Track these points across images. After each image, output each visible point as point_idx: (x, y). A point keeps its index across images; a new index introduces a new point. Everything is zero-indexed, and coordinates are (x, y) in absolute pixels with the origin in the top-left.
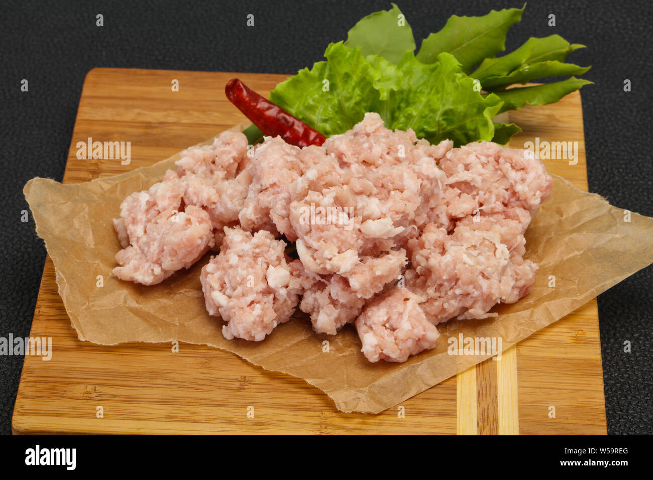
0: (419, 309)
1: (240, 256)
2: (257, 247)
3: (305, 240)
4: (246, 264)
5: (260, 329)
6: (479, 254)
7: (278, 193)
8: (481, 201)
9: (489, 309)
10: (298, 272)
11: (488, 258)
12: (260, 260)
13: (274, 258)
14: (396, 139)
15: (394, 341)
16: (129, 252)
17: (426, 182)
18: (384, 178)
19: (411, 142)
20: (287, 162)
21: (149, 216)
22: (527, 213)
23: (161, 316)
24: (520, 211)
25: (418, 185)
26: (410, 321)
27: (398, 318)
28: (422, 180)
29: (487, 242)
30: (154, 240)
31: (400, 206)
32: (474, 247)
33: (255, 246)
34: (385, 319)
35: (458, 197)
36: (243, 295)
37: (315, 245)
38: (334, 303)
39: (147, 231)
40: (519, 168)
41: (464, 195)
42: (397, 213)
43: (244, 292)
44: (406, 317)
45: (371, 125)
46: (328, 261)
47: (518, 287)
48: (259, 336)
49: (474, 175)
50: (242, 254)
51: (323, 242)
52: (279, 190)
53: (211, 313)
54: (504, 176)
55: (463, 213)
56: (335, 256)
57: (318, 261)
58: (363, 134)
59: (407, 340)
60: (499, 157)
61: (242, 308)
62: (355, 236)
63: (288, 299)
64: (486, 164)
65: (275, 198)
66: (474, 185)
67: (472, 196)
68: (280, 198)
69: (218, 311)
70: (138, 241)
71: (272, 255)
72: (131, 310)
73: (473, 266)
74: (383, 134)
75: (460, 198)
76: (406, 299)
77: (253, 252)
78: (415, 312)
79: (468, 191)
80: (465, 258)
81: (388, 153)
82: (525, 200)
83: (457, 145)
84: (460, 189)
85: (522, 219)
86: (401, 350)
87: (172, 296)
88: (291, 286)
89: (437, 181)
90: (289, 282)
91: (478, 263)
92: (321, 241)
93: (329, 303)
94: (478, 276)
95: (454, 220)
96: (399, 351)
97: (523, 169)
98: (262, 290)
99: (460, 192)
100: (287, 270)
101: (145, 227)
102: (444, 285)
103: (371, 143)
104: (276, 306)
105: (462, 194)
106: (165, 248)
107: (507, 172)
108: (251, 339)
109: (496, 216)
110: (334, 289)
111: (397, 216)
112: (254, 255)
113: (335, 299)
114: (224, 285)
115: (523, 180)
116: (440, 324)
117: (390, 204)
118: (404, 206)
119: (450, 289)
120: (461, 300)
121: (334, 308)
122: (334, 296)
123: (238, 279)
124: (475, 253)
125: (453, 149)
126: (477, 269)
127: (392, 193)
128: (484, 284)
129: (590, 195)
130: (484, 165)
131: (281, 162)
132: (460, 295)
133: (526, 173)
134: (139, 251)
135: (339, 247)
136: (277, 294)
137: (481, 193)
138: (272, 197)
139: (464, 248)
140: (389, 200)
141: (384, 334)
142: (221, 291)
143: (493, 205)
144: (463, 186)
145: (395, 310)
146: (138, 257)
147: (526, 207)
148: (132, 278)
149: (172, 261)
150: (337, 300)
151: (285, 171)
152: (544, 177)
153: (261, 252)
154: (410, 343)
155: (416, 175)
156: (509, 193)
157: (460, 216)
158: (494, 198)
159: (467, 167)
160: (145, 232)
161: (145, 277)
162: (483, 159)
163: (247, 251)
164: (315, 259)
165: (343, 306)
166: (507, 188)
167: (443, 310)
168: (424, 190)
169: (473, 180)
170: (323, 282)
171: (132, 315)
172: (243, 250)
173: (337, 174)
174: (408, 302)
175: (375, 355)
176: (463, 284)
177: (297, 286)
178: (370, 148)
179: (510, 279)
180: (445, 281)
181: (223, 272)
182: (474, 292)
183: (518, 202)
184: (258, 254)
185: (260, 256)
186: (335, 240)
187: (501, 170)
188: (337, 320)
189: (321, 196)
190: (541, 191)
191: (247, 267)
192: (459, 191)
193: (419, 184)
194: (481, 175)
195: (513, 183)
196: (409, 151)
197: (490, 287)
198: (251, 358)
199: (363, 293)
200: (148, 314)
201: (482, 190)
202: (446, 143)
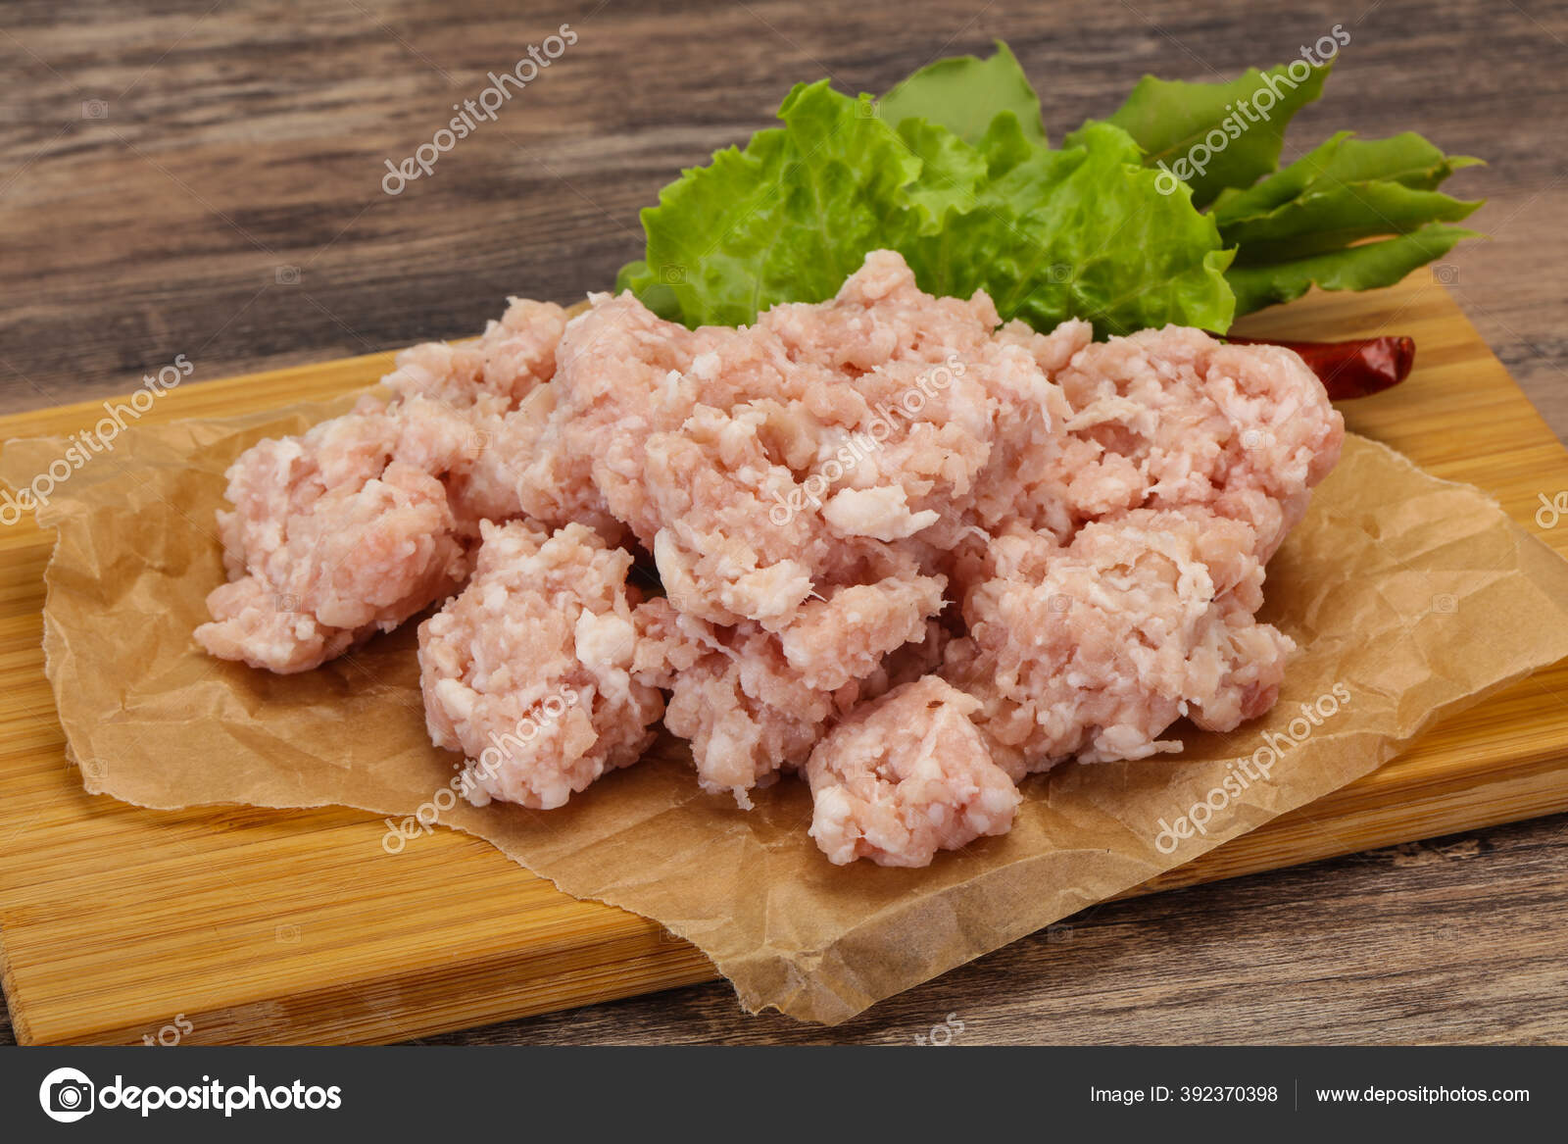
0: (968, 729)
1: (511, 590)
2: (559, 565)
3: (675, 531)
4: (525, 607)
5: (554, 774)
6: (1133, 586)
7: (614, 419)
8: (1154, 472)
9: (1157, 729)
10: (658, 627)
11: (1156, 596)
12: (561, 597)
13: (597, 590)
14: (941, 312)
15: (893, 806)
16: (242, 589)
17: (1007, 408)
18: (898, 390)
19: (980, 324)
20: (642, 344)
21: (298, 499)
22: (1272, 505)
23: (309, 748)
24: (1253, 500)
25: (986, 417)
26: (938, 757)
27: (910, 751)
28: (1000, 401)
29: (1155, 559)
30: (305, 552)
31: (930, 461)
32: (1122, 569)
33: (553, 564)
34: (878, 752)
35: (1097, 463)
36: (515, 686)
37: (699, 541)
38: (748, 705)
39: (289, 537)
40: (1256, 391)
41: (1113, 459)
42: (925, 477)
43: (516, 678)
44: (928, 748)
45: (877, 279)
46: (727, 585)
47: (1240, 686)
48: (553, 796)
49: (1140, 407)
50: (517, 582)
51: (721, 536)
52: (616, 411)
53: (438, 737)
54: (1218, 412)
55: (1106, 502)
56: (748, 573)
57: (702, 583)
58: (857, 302)
59: (928, 805)
60: (1207, 366)
61: (511, 719)
62: (805, 526)
63: (632, 700)
64: (1174, 381)
65: (607, 432)
66: (1139, 433)
67: (1133, 460)
68: (620, 428)
69: (454, 733)
70: (265, 562)
71: (592, 584)
72: (233, 730)
73: (1117, 613)
74: (906, 301)
75: (1101, 464)
76: (936, 704)
77: (546, 579)
78: (955, 736)
79: (1123, 449)
80: (1096, 592)
81: (915, 347)
82: (1268, 471)
83: (1100, 335)
84: (1102, 442)
85: (1259, 519)
86: (911, 832)
87: (345, 700)
88: (638, 664)
89: (1038, 410)
90: (634, 652)
91: (1129, 606)
92: (716, 532)
93: (737, 707)
94: (1126, 638)
95: (1080, 519)
96: (907, 835)
97: (1265, 393)
98: (563, 673)
99: (1102, 449)
100: (629, 622)
101: (285, 527)
102: (1038, 662)
103: (869, 318)
104: (599, 717)
105: (1107, 456)
106: (324, 565)
107: (1224, 400)
108: (532, 805)
109: (1188, 509)
110: (750, 670)
111: (921, 483)
112: (549, 585)
113: (752, 697)
114: (470, 664)
115: (1264, 420)
116: (1030, 776)
117: (904, 452)
118: (941, 461)
119: (1054, 675)
120: (1082, 704)
121: (749, 721)
122: (749, 690)
123: (503, 644)
124: (1124, 583)
125: (1089, 346)
126: (1124, 619)
127: (916, 427)
128: (1142, 657)
129: (1449, 487)
130: (1166, 384)
131: (623, 343)
132: (1081, 688)
133: (1274, 401)
134: (266, 587)
135: (760, 552)
136: (603, 685)
137: (1155, 451)
138: (601, 429)
139: (1094, 571)
140: (906, 442)
141: (872, 790)
142: (460, 678)
143: (1182, 482)
144: (1111, 435)
145: (902, 731)
146: (262, 600)
147: (1273, 488)
148: (240, 651)
149: (340, 599)
150: (758, 699)
151: (632, 362)
152: (1319, 413)
153: (566, 577)
154: (936, 814)
155: (982, 389)
156: (1228, 453)
157: (1098, 510)
158: (1186, 462)
159: (1122, 388)
160: (285, 539)
161: (273, 648)
162: (1166, 368)
163: (530, 576)
164: (696, 579)
165: (775, 715)
166: (1223, 440)
167: (1037, 732)
168: (1004, 429)
169: (1134, 421)
170: (722, 655)
171: (232, 739)
172: (520, 574)
173: (774, 370)
174: (939, 709)
175: (846, 843)
176: (1089, 657)
177: (657, 663)
178: (867, 332)
179: (1216, 655)
180: (1041, 649)
181: (468, 630)
182: (1115, 679)
183: (1250, 476)
184: (560, 583)
185: (564, 587)
186: (750, 533)
187: (1210, 398)
188: (760, 753)
189: (726, 418)
190: (1310, 448)
191: (528, 616)
192: (1100, 448)
193: (990, 413)
194: (1154, 407)
195: (1240, 427)
196: (969, 343)
197: (1158, 668)
198: (528, 855)
199: (818, 675)
200: (277, 743)
201: (1158, 445)
202: (1072, 329)
